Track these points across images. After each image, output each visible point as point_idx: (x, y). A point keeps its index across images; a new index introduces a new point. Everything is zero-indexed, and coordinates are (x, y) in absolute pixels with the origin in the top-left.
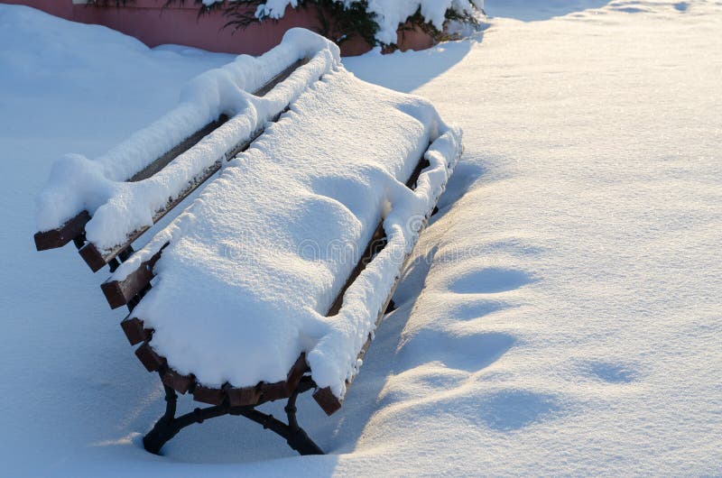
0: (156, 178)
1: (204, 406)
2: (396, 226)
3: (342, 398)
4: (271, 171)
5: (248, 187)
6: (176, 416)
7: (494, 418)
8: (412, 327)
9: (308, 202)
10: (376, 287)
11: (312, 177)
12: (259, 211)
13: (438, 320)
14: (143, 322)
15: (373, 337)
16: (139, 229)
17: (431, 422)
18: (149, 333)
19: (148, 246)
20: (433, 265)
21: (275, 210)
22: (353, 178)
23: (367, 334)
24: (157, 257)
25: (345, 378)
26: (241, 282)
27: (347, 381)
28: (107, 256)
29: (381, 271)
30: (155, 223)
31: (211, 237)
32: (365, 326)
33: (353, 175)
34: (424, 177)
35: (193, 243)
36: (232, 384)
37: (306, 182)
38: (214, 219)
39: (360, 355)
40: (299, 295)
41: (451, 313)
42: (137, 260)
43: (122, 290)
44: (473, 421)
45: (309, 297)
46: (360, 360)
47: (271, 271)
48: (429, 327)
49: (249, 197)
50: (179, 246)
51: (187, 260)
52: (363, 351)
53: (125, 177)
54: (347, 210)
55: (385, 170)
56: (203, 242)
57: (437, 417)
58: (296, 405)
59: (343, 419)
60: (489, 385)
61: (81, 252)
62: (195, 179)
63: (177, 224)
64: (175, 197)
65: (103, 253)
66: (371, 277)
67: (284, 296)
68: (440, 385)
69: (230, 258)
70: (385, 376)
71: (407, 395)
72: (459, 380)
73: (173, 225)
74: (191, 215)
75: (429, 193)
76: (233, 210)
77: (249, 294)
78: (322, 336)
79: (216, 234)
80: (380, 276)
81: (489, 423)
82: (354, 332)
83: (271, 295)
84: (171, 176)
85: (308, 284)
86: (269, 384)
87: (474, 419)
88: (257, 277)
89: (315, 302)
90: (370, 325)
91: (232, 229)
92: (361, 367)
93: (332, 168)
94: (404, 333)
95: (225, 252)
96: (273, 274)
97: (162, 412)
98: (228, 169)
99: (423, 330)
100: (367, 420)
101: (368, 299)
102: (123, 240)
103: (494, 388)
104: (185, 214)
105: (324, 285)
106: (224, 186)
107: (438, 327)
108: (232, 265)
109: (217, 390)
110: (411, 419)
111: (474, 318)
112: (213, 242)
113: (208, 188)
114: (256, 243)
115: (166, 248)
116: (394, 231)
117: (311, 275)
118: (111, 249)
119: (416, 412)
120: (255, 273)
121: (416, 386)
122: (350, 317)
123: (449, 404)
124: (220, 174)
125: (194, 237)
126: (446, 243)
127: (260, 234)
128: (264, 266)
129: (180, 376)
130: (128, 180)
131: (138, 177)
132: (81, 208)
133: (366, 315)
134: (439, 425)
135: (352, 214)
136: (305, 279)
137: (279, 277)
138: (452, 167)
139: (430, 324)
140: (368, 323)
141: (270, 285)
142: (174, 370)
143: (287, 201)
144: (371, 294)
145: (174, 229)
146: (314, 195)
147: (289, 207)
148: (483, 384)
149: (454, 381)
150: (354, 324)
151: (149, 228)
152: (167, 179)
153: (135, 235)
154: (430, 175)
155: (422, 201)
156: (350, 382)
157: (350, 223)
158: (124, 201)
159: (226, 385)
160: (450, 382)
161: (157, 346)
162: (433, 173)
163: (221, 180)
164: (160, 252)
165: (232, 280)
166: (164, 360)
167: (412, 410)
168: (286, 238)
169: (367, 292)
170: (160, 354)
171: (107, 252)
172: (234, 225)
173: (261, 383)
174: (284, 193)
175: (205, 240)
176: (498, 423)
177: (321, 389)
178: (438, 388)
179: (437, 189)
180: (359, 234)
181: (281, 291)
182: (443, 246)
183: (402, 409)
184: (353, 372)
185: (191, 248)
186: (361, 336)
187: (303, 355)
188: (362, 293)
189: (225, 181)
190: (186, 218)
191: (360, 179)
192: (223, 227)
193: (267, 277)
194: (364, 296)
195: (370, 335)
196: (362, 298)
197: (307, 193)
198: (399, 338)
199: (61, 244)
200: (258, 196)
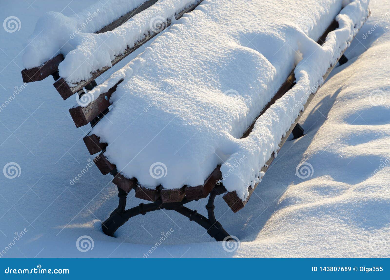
0: (116, 31)
1: (146, 202)
2: (303, 72)
3: (245, 200)
4: (209, 28)
5: (190, 40)
6: (126, 209)
7: (363, 220)
8: (312, 149)
9: (235, 52)
10: (281, 118)
11: (241, 33)
12: (195, 58)
13: (333, 144)
14: (99, 138)
15: (276, 155)
16: (101, 69)
17: (315, 221)
18: (104, 146)
19: (106, 82)
20: (335, 102)
21: (208, 57)
22: (272, 34)
23: (270, 153)
24: (113, 89)
25: (249, 185)
26: (175, 111)
27: (250, 187)
28: (73, 88)
29: (286, 106)
30: (113, 65)
31: (157, 76)
32: (269, 147)
33: (272, 32)
34: (332, 35)
35: (141, 80)
36: (164, 186)
37: (235, 37)
38: (160, 63)
39: (264, 168)
40: (218, 122)
41: (343, 139)
42: (97, 92)
43: (85, 114)
44: (346, 221)
45: (226, 124)
46: (263, 172)
47: (198, 103)
48: (324, 150)
49: (189, 46)
50: (130, 82)
51: (135, 93)
52: (266, 165)
53: (94, 30)
54: (265, 58)
55: (299, 29)
56: (150, 80)
57: (319, 217)
58: (214, 204)
59: (251, 216)
60: (362, 195)
61: (55, 85)
62: (149, 32)
63: (130, 66)
64: (132, 45)
65: (71, 85)
66: (278, 110)
67: (206, 122)
68: (326, 193)
69: (168, 92)
70: (287, 185)
71: (300, 200)
72: (343, 189)
73: (127, 67)
74: (142, 60)
75: (334, 48)
76: (176, 57)
77: (179, 120)
78: (233, 153)
79: (160, 74)
80: (285, 109)
81: (358, 223)
82: (258, 151)
83: (196, 121)
84: (127, 29)
85: (226, 113)
86: (191, 187)
87: (347, 220)
88: (187, 108)
89: (230, 127)
90: (274, 146)
91: (173, 71)
92: (263, 178)
93: (257, 26)
94: (305, 153)
95: (165, 87)
96: (199, 106)
97: (116, 205)
98: (175, 25)
99: (319, 151)
100: (268, 217)
101: (273, 126)
102: (88, 77)
103: (365, 197)
104: (137, 58)
105: (239, 115)
106: (170, 38)
107: (331, 150)
108: (169, 98)
109: (153, 190)
110: (299, 218)
111: (359, 143)
112: (157, 80)
113: (158, 40)
114: (190, 82)
115: (121, 84)
116: (301, 75)
117: (229, 107)
118: (77, 83)
119: (304, 213)
120: (186, 104)
121: (308, 194)
122: (256, 139)
123: (329, 208)
124: (169, 29)
125: (142, 76)
126: (348, 86)
127: (194, 75)
128: (194, 99)
129: (126, 178)
130: (97, 32)
131: (103, 30)
132: (58, 52)
133: (270, 138)
134: (320, 223)
135: (268, 62)
136: (224, 109)
137: (204, 108)
138: (358, 27)
139: (325, 147)
140: (272, 145)
141: (196, 113)
142: (121, 174)
143: (218, 50)
144: (276, 123)
145: (127, 69)
146: (240, 46)
147: (219, 55)
148: (357, 194)
149: (338, 191)
150: (259, 145)
151: (109, 68)
152: (124, 31)
153: (98, 73)
154: (336, 33)
155: (328, 53)
156: (253, 188)
157: (265, 68)
158: (89, 47)
159: (159, 187)
160: (334, 191)
161: (109, 156)
162: (340, 32)
163: (168, 33)
164: (116, 86)
165: (167, 108)
166: (114, 166)
167: (302, 212)
168: (215, 79)
169: (273, 121)
170: (111, 162)
171: (74, 85)
172: (175, 67)
173: (185, 186)
174: (216, 44)
175: (152, 78)
176: (365, 224)
177: (229, 192)
178: (325, 196)
179: (343, 44)
180: (272, 77)
181: (204, 118)
182: (345, 88)
183: (294, 210)
184: (256, 181)
185: (139, 84)
186: (264, 154)
187: (219, 166)
188: (269, 121)
189: (171, 35)
190: (138, 61)
191: (279, 35)
192: (166, 69)
193: (195, 108)
194: (270, 124)
195: (273, 153)
196: (268, 126)
197: (234, 45)
198: (302, 157)
199: (41, 78)
200: (196, 46)
